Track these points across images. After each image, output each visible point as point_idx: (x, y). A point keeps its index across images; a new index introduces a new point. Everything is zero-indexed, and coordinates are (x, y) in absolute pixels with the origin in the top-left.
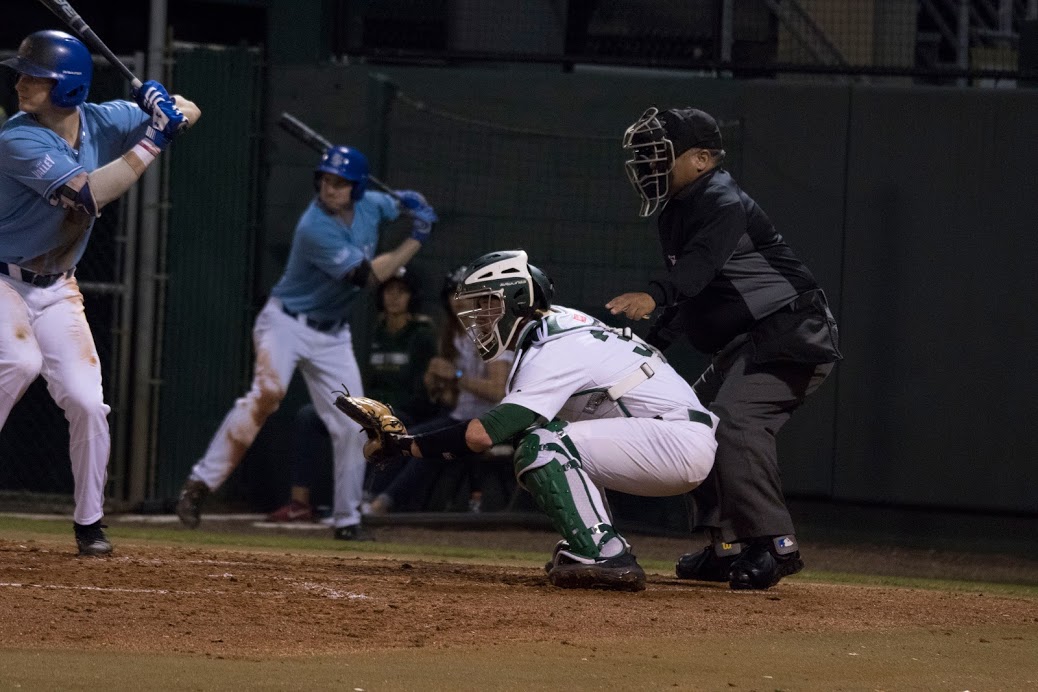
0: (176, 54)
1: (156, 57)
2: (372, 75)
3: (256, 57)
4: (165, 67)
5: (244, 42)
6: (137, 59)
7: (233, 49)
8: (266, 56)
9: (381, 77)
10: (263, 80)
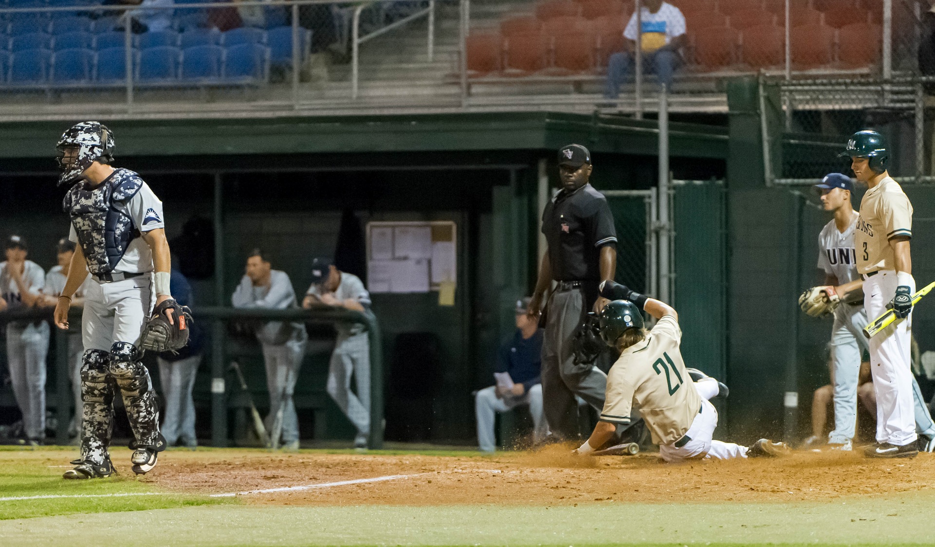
0: (675, 187)
1: (664, 189)
2: (791, 192)
3: (721, 187)
4: (669, 195)
5: (714, 178)
6: (653, 192)
7: (708, 182)
8: (727, 185)
9: (797, 193)
10: (726, 199)
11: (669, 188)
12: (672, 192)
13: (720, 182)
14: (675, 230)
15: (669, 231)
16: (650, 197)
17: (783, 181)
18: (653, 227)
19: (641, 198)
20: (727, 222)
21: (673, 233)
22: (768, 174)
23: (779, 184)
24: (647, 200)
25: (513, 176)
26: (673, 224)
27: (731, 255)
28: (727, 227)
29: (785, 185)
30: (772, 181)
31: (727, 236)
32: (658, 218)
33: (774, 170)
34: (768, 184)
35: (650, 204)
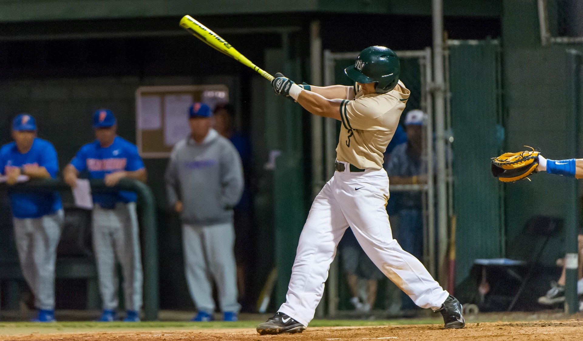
0: (450, 48)
1: (438, 50)
2: (567, 50)
3: (496, 46)
4: (444, 57)
5: (489, 38)
6: (427, 53)
7: (483, 42)
8: (502, 45)
9: (574, 52)
10: (501, 59)
11: (444, 49)
12: (447, 53)
13: (496, 42)
14: (451, 90)
15: (445, 92)
16: (424, 58)
17: (559, 40)
18: (428, 88)
19: (415, 60)
20: (502, 83)
21: (449, 95)
22: (544, 33)
23: (556, 44)
24: (421, 62)
25: (285, 40)
26: (448, 85)
27: (508, 116)
28: (503, 87)
29: (560, 44)
30: (548, 40)
31: (503, 96)
32: (433, 78)
33: (550, 30)
34: (544, 42)
35: (425, 66)
